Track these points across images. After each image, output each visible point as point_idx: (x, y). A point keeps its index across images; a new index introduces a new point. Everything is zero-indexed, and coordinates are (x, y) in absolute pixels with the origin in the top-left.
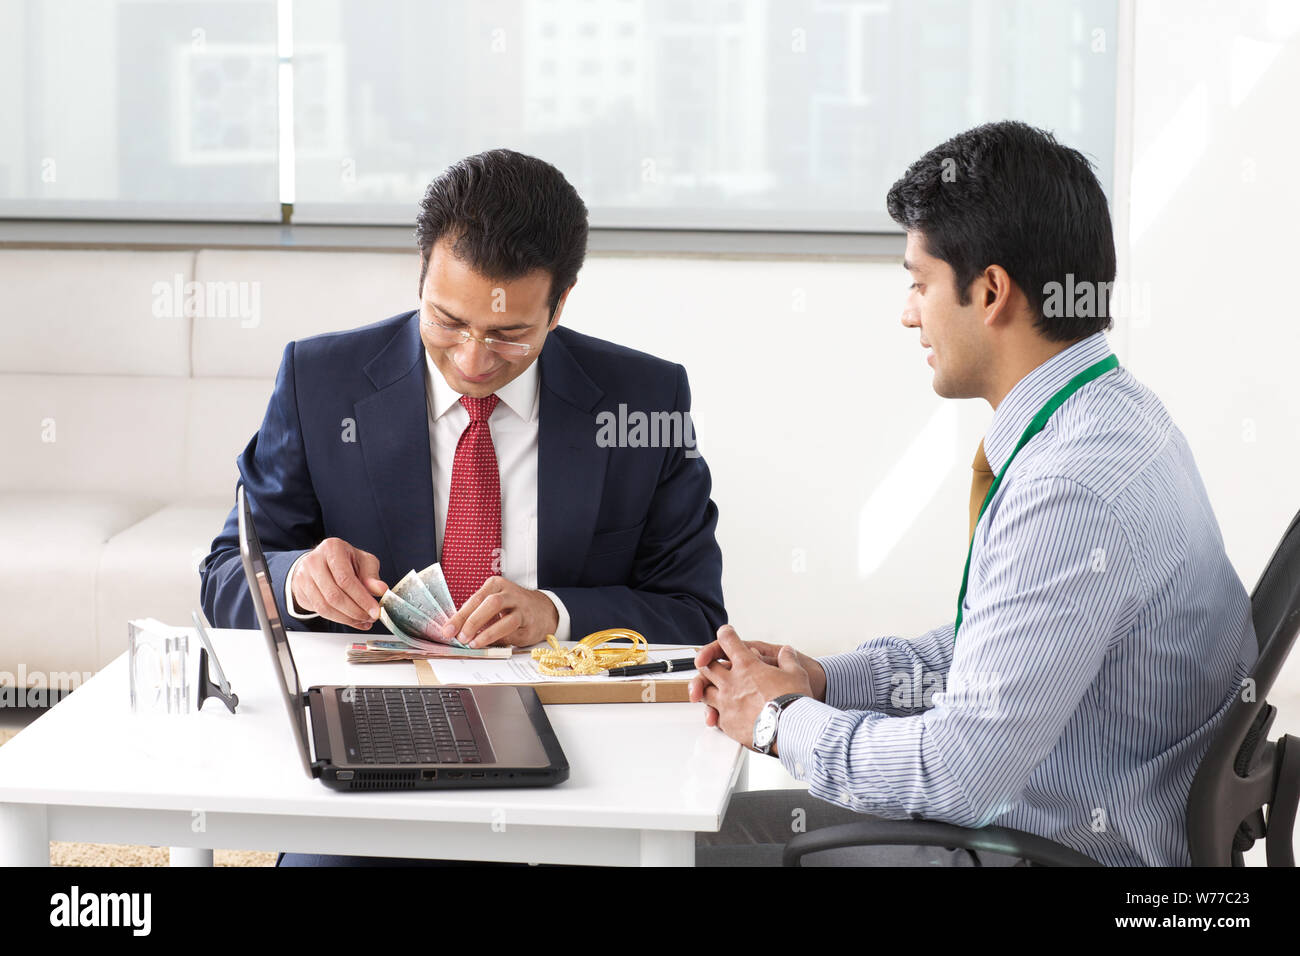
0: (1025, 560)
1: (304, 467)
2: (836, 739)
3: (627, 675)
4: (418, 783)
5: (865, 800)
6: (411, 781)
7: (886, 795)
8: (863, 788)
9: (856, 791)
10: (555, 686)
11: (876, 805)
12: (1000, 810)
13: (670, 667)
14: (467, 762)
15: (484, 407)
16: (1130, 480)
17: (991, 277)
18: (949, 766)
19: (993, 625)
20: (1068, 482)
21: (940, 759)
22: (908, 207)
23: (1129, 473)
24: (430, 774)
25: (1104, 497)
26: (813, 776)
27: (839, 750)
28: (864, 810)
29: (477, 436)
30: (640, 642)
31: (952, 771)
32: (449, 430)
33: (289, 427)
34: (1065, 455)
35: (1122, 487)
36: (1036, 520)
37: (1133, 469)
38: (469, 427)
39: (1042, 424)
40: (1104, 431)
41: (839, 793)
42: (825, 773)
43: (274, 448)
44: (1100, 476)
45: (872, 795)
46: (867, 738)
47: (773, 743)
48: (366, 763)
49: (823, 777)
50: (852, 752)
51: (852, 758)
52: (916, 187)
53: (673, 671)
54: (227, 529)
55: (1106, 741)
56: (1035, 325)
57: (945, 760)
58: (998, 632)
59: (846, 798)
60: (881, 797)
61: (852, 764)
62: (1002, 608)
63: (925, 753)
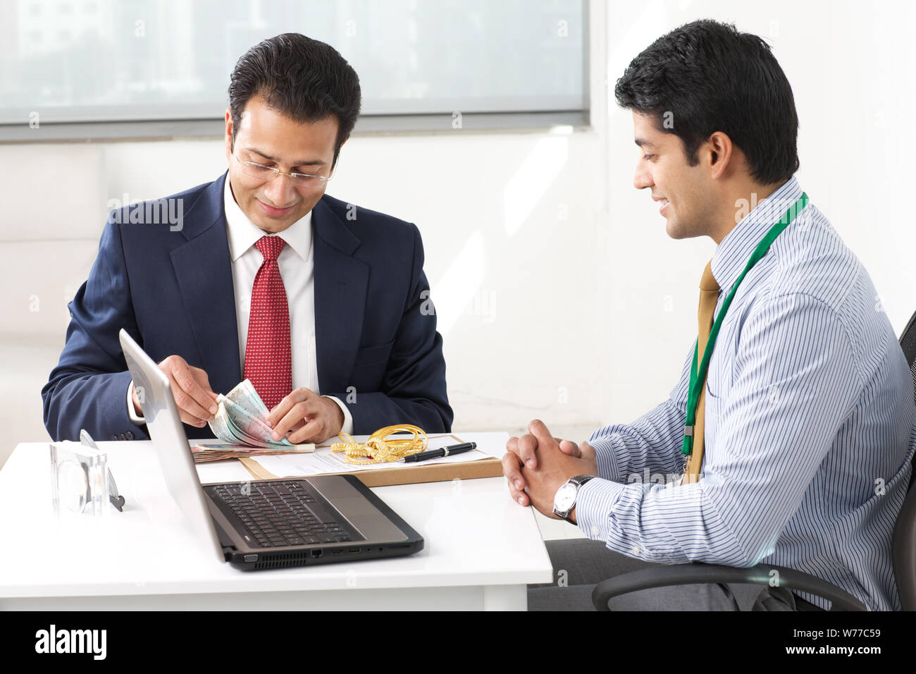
0: (777, 358)
1: (130, 304)
2: (629, 505)
3: (417, 461)
4: (308, 560)
5: (655, 551)
6: (303, 560)
7: (673, 547)
8: (653, 542)
9: (648, 545)
10: (368, 473)
11: (663, 555)
12: (766, 552)
13: (447, 452)
14: (342, 540)
15: (273, 247)
16: (848, 292)
17: (715, 140)
18: (726, 523)
19: (753, 410)
20: (807, 297)
21: (719, 517)
22: (638, 96)
23: (846, 286)
24: (317, 552)
25: (833, 307)
26: (610, 533)
27: (632, 513)
28: (653, 560)
29: (271, 271)
30: (419, 433)
31: (729, 527)
32: (246, 269)
33: (116, 271)
34: (798, 275)
35: (844, 298)
36: (783, 328)
37: (848, 284)
38: (263, 265)
39: (764, 251)
40: (822, 256)
41: (631, 547)
42: (621, 531)
43: (105, 290)
44: (828, 291)
45: (661, 547)
46: (654, 503)
47: (572, 511)
48: (263, 547)
49: (619, 534)
50: (642, 514)
51: (643, 519)
52: (643, 80)
53: (449, 455)
54: (64, 360)
55: (827, 493)
56: (752, 174)
57: (723, 518)
58: (758, 415)
59: (639, 550)
60: (669, 549)
61: (643, 523)
62: (759, 396)
63: (704, 513)
